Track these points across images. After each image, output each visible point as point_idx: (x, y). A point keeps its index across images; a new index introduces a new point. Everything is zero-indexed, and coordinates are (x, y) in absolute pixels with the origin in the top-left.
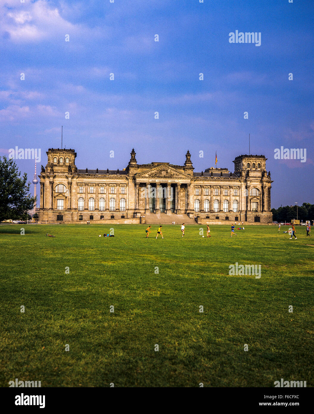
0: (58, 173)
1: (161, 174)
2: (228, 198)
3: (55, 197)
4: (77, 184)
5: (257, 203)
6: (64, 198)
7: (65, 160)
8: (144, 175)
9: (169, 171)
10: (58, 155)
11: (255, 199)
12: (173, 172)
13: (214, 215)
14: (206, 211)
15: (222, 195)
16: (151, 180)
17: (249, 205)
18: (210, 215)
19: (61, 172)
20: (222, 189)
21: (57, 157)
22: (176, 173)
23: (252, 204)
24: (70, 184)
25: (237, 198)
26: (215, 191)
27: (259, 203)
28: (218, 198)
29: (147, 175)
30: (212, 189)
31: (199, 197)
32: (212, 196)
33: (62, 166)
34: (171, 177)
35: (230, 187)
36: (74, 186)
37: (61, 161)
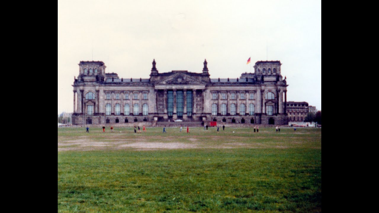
0: (87, 82)
1: (177, 81)
2: (244, 102)
3: (85, 104)
4: (105, 91)
5: (273, 106)
6: (93, 104)
7: (94, 70)
8: (161, 83)
9: (185, 78)
10: (88, 66)
11: (270, 102)
12: (188, 79)
13: (230, 118)
14: (224, 114)
15: (238, 100)
16: (168, 87)
17: (264, 108)
18: (227, 117)
19: (90, 82)
20: (238, 94)
21: (87, 69)
22: (191, 80)
23: (267, 107)
24: (98, 91)
25: (253, 102)
26: (232, 96)
27: (274, 107)
28: (235, 102)
29: (164, 83)
30: (229, 93)
31: (216, 102)
32: (229, 100)
33: (91, 76)
34: (186, 83)
35: (247, 91)
36: (102, 93)
37: (91, 71)
